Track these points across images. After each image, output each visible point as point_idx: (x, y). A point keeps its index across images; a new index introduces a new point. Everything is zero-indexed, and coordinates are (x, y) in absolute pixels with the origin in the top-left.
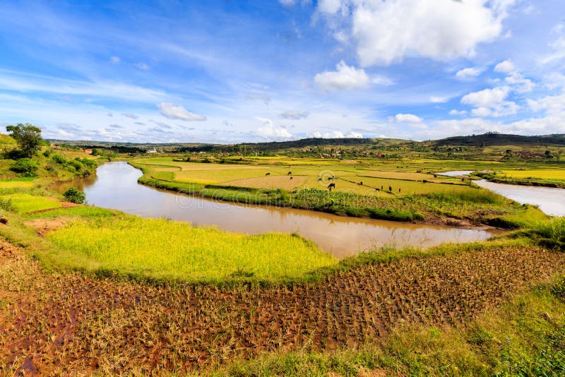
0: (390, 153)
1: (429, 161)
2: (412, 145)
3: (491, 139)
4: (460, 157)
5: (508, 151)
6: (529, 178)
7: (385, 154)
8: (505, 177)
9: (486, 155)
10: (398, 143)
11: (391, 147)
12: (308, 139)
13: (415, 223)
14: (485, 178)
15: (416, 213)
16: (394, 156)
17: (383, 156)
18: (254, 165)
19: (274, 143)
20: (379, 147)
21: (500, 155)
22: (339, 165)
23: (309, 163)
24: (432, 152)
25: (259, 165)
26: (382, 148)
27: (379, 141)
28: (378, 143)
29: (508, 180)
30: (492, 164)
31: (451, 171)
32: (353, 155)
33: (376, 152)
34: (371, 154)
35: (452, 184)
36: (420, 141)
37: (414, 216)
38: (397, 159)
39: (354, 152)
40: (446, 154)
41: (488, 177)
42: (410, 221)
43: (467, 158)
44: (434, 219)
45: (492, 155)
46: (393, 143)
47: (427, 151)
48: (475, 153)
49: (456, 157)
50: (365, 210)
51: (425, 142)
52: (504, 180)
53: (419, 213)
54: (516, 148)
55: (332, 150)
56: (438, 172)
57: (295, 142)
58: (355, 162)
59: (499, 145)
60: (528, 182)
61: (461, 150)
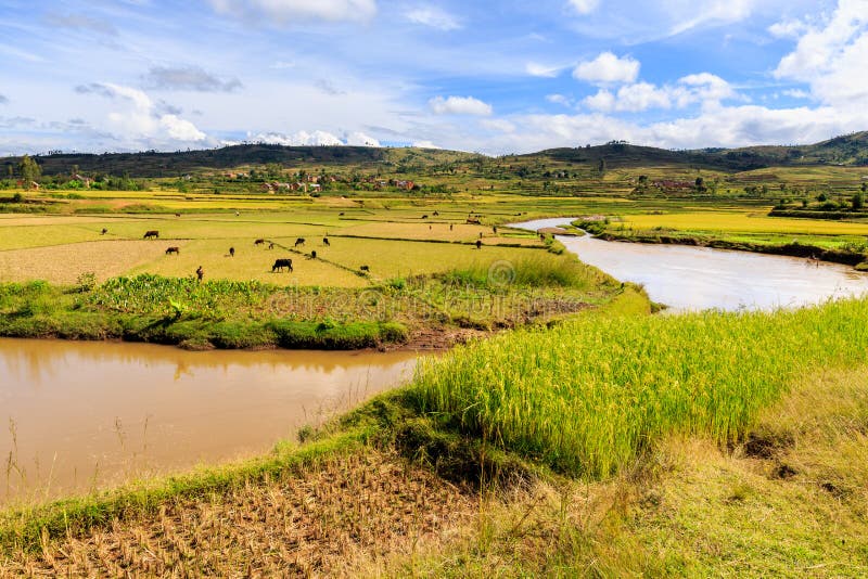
0: (433, 182)
1: (509, 199)
2: (478, 163)
3: (616, 154)
4: (565, 191)
5: (642, 178)
6: (659, 229)
7: (420, 184)
8: (622, 229)
9: (608, 185)
10: (452, 159)
11: (436, 168)
12: (245, 147)
13: (382, 351)
14: (591, 232)
15: (388, 325)
16: (440, 189)
17: (416, 188)
18: (58, 214)
19: (152, 154)
20: (413, 169)
21: (630, 186)
22: (309, 209)
23: (227, 205)
24: (516, 180)
25: (78, 212)
26: (417, 169)
27: (411, 153)
28: (410, 158)
29: (625, 234)
30: (617, 204)
31: (541, 218)
32: (351, 185)
33: (401, 179)
34: (391, 182)
35: (517, 246)
36: (495, 157)
37: (382, 333)
38: (444, 195)
39: (356, 180)
40: (539, 184)
41: (596, 229)
42: (374, 346)
43: (577, 191)
44: (429, 336)
45: (619, 186)
46: (441, 158)
47: (506, 178)
48: (589, 183)
49: (557, 189)
50: (265, 327)
51: (504, 158)
52: (619, 234)
53: (397, 324)
54: (655, 172)
55: (302, 174)
56: (514, 221)
57: (209, 153)
58: (348, 202)
59: (628, 166)
60: (655, 238)
61: (566, 176)
